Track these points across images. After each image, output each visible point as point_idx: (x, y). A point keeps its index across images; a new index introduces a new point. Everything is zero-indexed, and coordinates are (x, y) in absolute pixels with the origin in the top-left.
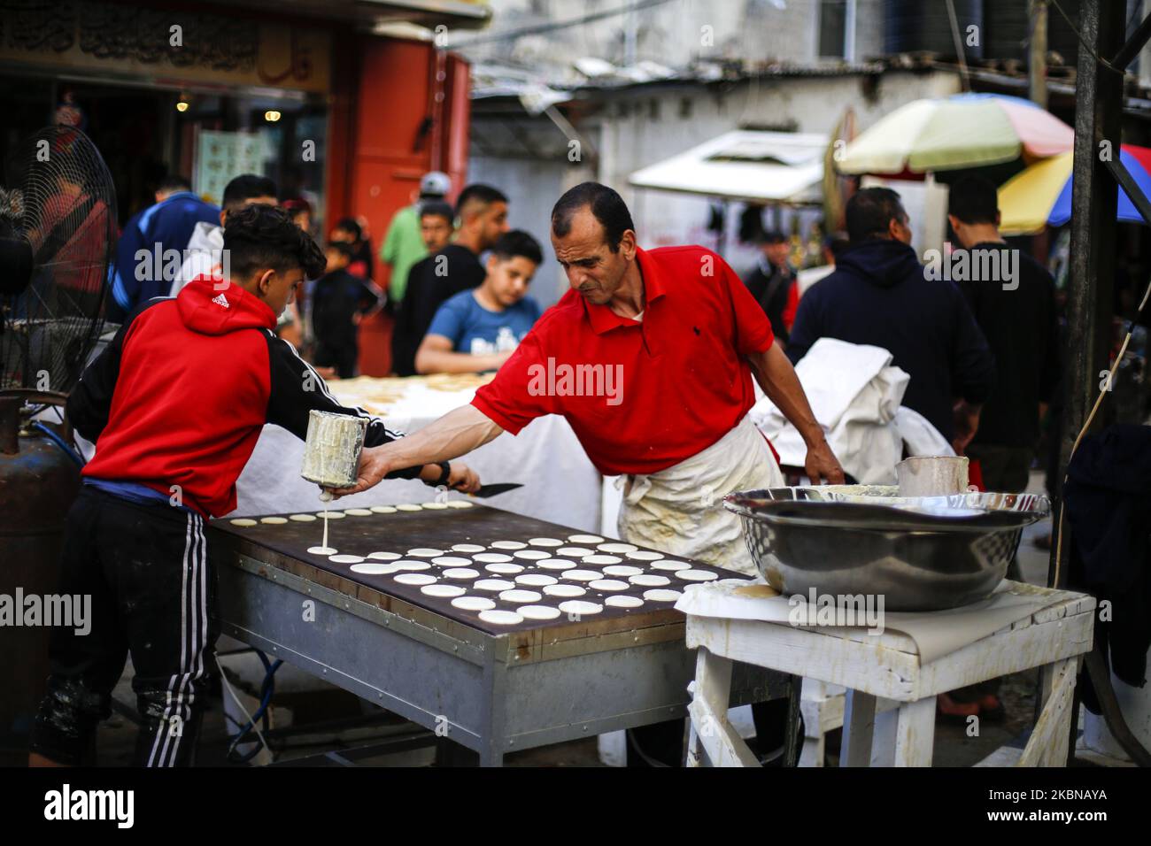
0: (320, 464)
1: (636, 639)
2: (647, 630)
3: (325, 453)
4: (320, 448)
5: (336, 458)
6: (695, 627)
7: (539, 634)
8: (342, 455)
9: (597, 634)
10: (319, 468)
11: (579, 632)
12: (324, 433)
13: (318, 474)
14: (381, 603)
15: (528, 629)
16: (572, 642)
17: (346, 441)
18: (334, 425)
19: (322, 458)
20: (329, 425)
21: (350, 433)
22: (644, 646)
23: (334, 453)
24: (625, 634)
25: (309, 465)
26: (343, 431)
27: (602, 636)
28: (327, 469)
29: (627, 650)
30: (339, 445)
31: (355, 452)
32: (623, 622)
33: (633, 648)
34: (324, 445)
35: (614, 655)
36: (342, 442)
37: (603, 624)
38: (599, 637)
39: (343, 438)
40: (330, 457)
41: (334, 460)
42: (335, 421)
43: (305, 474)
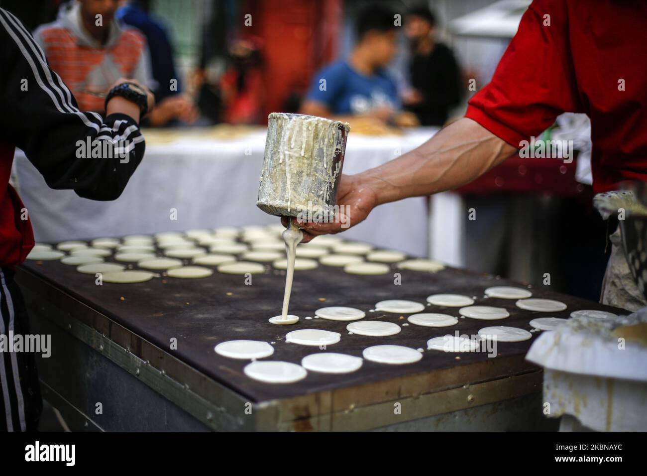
0: (285, 183)
1: (470, 398)
2: (484, 385)
3: (291, 168)
4: (284, 161)
5: (308, 175)
6: (556, 387)
7: (326, 399)
8: (316, 171)
9: (415, 395)
10: (284, 190)
11: (387, 393)
12: (290, 139)
13: (282, 198)
14: (132, 347)
15: (310, 391)
16: (377, 408)
17: (321, 150)
18: (304, 129)
19: (289, 176)
20: (297, 129)
21: (326, 140)
22: (481, 406)
23: (305, 168)
24: (455, 391)
25: (268, 188)
26: (316, 137)
27: (421, 397)
28: (294, 189)
29: (457, 413)
30: (311, 156)
31: (334, 169)
32: (451, 375)
33: (465, 411)
34: (290, 157)
35: (439, 420)
36: (315, 153)
37: (423, 379)
38: (417, 398)
39: (317, 147)
40: (300, 174)
41: (305, 178)
42: (305, 122)
43: (263, 201)
